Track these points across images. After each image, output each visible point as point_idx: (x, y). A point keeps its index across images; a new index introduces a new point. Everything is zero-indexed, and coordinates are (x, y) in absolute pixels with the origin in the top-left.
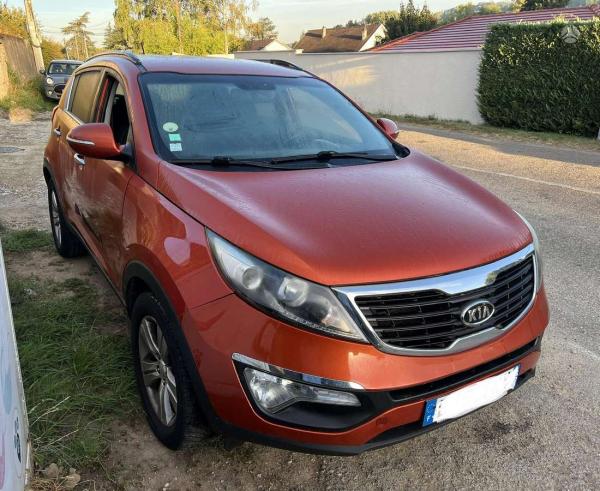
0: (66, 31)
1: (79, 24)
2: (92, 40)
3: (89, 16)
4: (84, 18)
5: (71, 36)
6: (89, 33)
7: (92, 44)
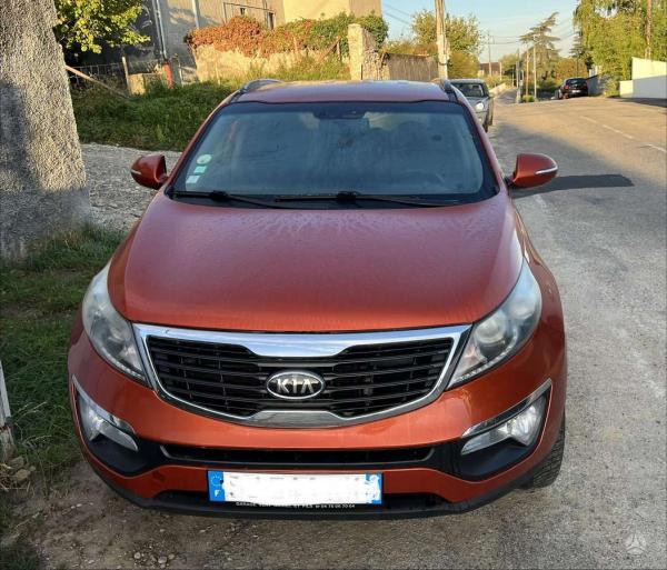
0: (526, 39)
1: (543, 28)
2: (556, 48)
3: (556, 17)
4: (551, 21)
5: (531, 44)
6: (554, 39)
7: (555, 53)
